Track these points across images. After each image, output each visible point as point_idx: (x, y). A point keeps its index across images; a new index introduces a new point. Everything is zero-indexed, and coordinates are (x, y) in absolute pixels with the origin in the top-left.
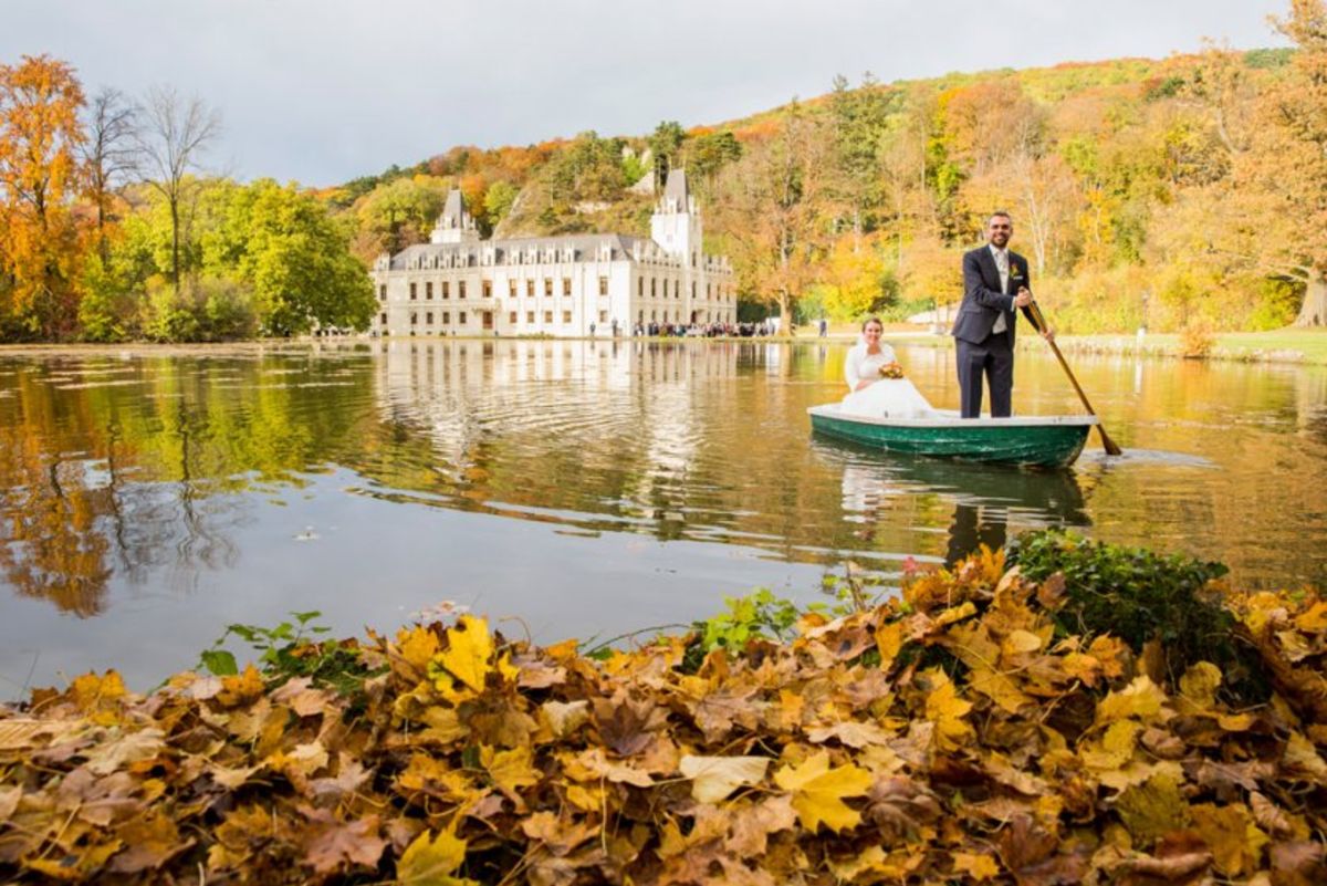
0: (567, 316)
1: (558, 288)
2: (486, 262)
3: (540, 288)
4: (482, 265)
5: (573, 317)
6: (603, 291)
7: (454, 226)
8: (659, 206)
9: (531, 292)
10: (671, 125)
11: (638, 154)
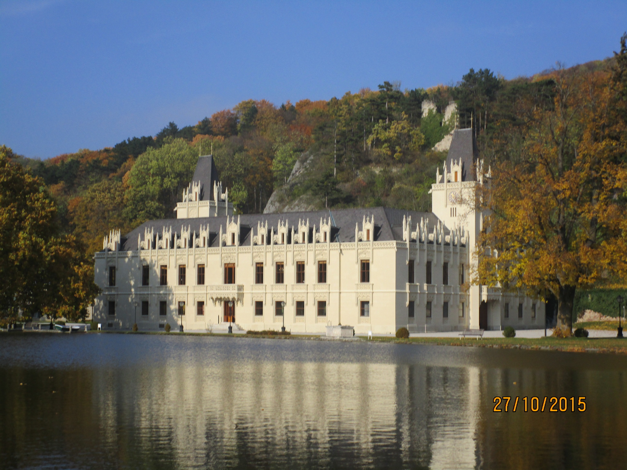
0: (322, 308)
1: (311, 272)
2: (229, 242)
3: (290, 272)
4: (224, 244)
5: (328, 309)
6: (365, 277)
7: (201, 198)
8: (441, 172)
9: (280, 278)
10: (481, 72)
11: (441, 109)
